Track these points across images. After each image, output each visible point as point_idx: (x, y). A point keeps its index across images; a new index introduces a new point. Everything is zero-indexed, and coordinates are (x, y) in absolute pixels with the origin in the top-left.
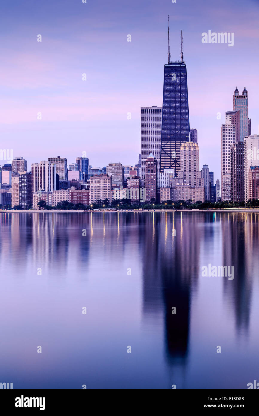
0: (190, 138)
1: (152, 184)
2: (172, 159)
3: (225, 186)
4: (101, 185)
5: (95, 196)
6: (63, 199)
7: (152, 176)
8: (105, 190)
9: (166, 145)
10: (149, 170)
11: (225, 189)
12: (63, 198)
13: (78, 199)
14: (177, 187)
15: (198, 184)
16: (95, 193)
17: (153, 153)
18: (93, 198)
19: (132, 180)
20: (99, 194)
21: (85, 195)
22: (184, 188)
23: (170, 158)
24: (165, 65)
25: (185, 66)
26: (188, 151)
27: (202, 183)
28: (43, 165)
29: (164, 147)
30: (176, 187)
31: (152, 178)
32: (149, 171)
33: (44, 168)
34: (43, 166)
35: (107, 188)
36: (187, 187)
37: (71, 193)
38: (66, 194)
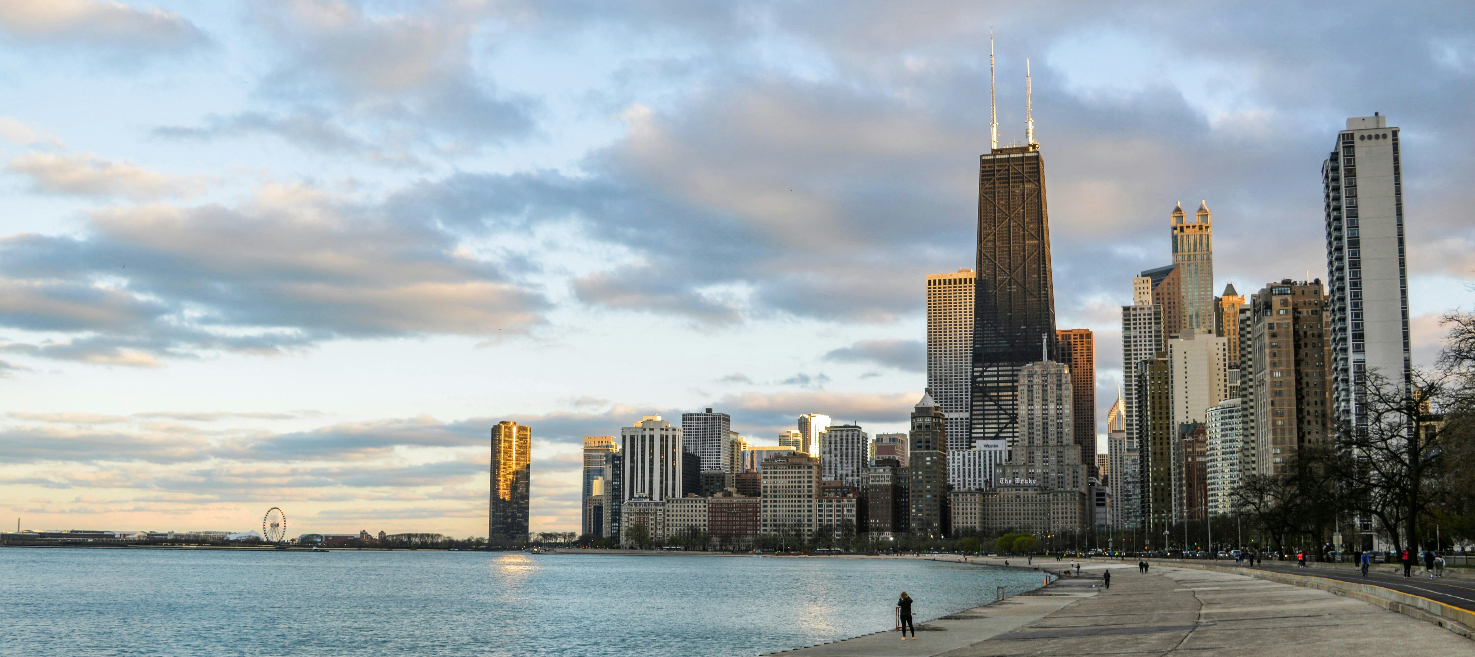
0: (1045, 350)
1: (928, 482)
2: (1003, 412)
3: (1130, 487)
4: (789, 482)
5: (773, 514)
6: (692, 520)
7: (928, 459)
8: (799, 496)
9: (985, 374)
10: (919, 442)
11: (1131, 496)
12: (690, 518)
13: (728, 521)
14: (1002, 489)
15: (1071, 481)
16: (773, 504)
17: (933, 394)
18: (769, 520)
19: (872, 471)
20: (784, 509)
21: (747, 512)
22: (1022, 492)
23: (998, 410)
24: (981, 156)
25: (1036, 154)
26: (1040, 387)
27: (1080, 480)
28: (647, 430)
29: (981, 379)
30: (998, 490)
31: (928, 463)
32: (920, 444)
33: (652, 438)
34: (647, 433)
35: (806, 492)
36: (1030, 489)
37: (710, 506)
38: (698, 509)
